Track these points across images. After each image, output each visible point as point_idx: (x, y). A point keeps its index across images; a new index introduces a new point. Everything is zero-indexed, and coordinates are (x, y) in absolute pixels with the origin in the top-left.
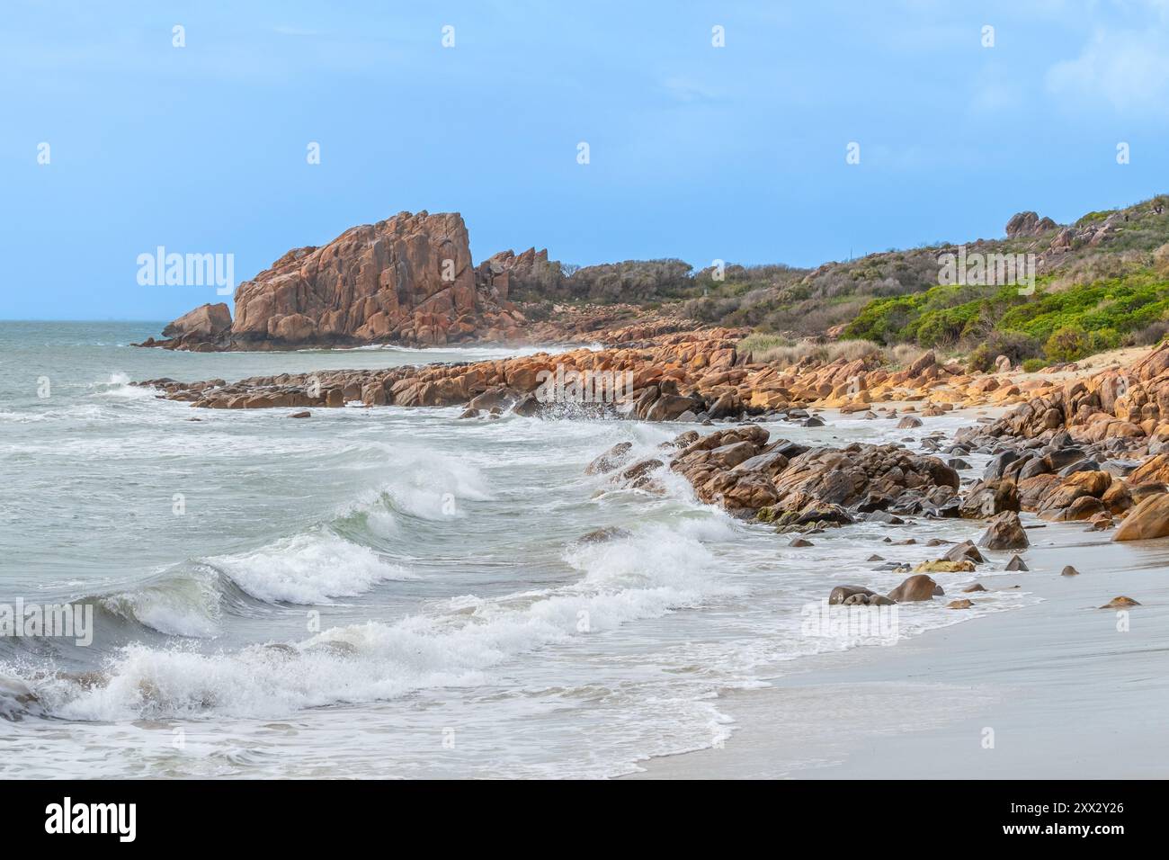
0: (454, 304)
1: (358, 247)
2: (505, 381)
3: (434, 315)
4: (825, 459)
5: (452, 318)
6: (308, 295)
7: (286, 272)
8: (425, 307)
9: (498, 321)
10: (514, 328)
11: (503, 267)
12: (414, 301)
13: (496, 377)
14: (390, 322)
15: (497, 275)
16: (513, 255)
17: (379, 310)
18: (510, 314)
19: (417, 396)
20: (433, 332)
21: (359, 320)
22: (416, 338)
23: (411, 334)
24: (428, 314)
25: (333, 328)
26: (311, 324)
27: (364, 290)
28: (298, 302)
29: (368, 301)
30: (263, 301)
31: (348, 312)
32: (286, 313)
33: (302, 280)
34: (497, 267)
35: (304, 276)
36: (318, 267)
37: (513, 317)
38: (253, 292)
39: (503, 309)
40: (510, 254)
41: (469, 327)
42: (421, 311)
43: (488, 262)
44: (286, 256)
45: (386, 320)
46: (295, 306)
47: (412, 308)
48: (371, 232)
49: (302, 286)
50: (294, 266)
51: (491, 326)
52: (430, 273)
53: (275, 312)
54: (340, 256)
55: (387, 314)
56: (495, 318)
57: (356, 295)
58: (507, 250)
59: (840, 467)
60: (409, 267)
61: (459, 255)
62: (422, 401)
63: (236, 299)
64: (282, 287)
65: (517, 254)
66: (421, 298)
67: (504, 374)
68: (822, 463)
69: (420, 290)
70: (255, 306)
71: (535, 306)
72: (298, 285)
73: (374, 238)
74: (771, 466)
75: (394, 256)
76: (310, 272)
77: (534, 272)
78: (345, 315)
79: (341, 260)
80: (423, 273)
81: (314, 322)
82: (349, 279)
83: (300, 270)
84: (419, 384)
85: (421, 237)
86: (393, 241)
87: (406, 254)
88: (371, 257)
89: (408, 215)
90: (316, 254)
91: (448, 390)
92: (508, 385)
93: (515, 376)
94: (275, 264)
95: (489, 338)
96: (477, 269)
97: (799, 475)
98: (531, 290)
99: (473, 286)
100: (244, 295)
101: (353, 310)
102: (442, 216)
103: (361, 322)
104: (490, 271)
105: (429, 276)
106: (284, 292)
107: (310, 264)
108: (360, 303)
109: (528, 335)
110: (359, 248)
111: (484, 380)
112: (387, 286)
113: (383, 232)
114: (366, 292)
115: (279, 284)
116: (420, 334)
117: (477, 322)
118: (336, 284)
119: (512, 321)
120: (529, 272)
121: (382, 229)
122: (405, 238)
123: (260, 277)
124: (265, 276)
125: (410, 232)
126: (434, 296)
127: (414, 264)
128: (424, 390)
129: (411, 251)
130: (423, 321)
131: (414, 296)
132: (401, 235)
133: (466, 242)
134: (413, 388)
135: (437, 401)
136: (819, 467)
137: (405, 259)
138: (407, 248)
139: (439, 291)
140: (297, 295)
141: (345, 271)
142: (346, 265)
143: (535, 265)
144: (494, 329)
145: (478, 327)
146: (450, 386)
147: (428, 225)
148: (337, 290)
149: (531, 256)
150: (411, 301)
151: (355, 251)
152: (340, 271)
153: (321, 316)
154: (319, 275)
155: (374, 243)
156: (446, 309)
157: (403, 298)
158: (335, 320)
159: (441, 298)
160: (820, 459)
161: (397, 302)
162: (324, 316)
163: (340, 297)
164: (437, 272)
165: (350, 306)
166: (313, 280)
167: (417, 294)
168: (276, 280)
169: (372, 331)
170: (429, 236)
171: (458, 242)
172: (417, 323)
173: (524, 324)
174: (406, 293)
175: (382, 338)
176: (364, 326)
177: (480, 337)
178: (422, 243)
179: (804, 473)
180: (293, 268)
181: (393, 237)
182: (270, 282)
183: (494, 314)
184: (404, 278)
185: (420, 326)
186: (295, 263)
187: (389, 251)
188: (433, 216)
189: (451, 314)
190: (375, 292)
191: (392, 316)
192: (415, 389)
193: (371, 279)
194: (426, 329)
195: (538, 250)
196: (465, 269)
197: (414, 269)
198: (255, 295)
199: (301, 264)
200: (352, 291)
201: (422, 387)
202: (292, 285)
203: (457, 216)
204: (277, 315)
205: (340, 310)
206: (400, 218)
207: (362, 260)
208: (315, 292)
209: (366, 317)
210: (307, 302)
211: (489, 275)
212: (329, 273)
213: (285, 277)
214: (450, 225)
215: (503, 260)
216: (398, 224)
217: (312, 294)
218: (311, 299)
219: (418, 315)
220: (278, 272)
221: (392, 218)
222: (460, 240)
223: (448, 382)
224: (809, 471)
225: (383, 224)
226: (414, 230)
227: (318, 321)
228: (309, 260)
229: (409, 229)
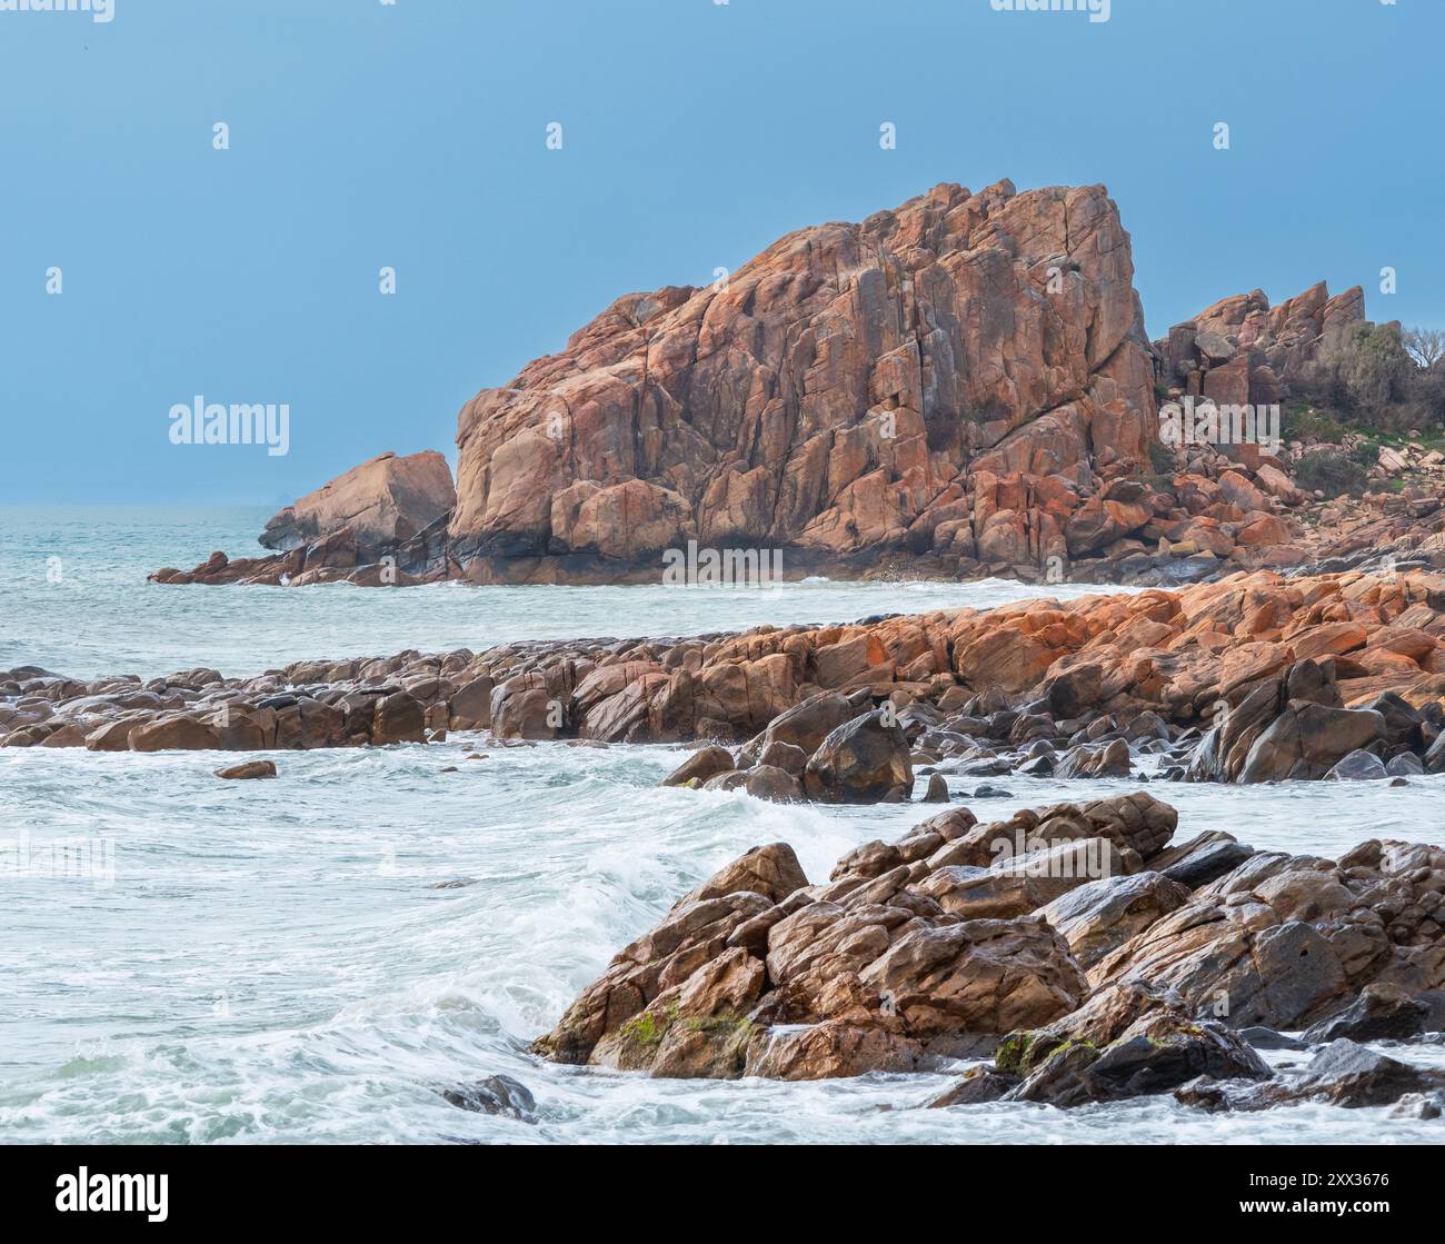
0: (1090, 446)
1: (810, 288)
2: (953, 668)
3: (1032, 479)
4: (1269, 889)
5: (1085, 489)
6: (668, 424)
7: (604, 362)
8: (1006, 457)
9: (1215, 497)
10: (1260, 516)
11: (1231, 341)
12: (973, 441)
13: (926, 655)
14: (903, 498)
15: (1216, 362)
16: (1264, 307)
17: (872, 465)
18: (1252, 476)
19: (645, 713)
20: (1027, 529)
21: (814, 496)
22: (976, 545)
23: (963, 534)
24: (1011, 479)
25: (740, 520)
26: (675, 507)
27: (828, 409)
28: (638, 445)
29: (841, 442)
30: (538, 445)
31: (781, 473)
32: (603, 477)
33: (649, 384)
34: (1216, 338)
35: (656, 371)
36: (695, 344)
37: (1261, 485)
38: (509, 419)
39: (1232, 459)
40: (1257, 303)
41: (1131, 514)
42: (993, 468)
43: (1191, 327)
44: (607, 315)
45: (893, 494)
46: (629, 456)
47: (969, 459)
48: (849, 244)
49: (650, 399)
50: (627, 345)
51: (1194, 508)
52: (1022, 360)
53: (574, 475)
54: (758, 314)
55: (895, 477)
56: (1206, 486)
57: (805, 423)
58: (1249, 292)
59: (1314, 913)
60: (960, 343)
61: (1103, 307)
62: (657, 727)
63: (463, 439)
64: (592, 403)
65: (1276, 303)
66: (991, 431)
67: (950, 647)
68: (1261, 901)
69: (991, 408)
70: (516, 458)
71: (1325, 453)
72: (637, 398)
73: (855, 261)
74: (1129, 911)
75: (916, 310)
76: (673, 359)
77: (1324, 356)
78: (773, 482)
79: (761, 326)
80: (998, 360)
81: (685, 504)
82: (784, 380)
83: (645, 354)
84: (652, 678)
85: (993, 256)
86: (912, 268)
87: (948, 302)
88: (847, 315)
89: (958, 195)
90: (689, 309)
91: (734, 694)
92: (959, 681)
93: (981, 654)
94: (577, 338)
95: (1187, 544)
96: (1158, 345)
97: (1189, 937)
98: (1315, 404)
99: (1146, 396)
100: (483, 427)
101: (797, 468)
102: (1055, 196)
103: (819, 500)
104: (1195, 352)
105: (1015, 370)
106: (600, 418)
107: (674, 338)
108: (816, 448)
109: (1302, 535)
110: (814, 291)
111: (888, 665)
112: (895, 397)
113: (887, 243)
114: (835, 414)
115: (584, 396)
116: (990, 536)
117: (1154, 500)
118: (747, 393)
119: (1257, 496)
120: (1311, 354)
121: (883, 235)
122: (945, 261)
123: (531, 378)
124: (545, 372)
125: (962, 244)
126: (1028, 427)
127: (974, 333)
128: (664, 696)
129: (963, 297)
130: (999, 496)
131: (972, 424)
132: (936, 253)
133: (1124, 271)
134: (635, 689)
135: (700, 729)
136: (1250, 912)
137: (944, 321)
138: (952, 290)
139: (1047, 410)
140: (636, 426)
141: (772, 357)
142: (777, 338)
143: (1329, 335)
144: (1202, 519)
145: (1158, 514)
146: (740, 684)
147: (1015, 221)
148: (751, 413)
149: (1315, 310)
150: (965, 441)
151: (802, 297)
152: (759, 355)
153: (703, 486)
154: (700, 368)
155: (856, 274)
156: (1066, 462)
157: (940, 432)
158: (745, 496)
159: (1051, 431)
160: (1260, 890)
161: (923, 444)
162: (714, 485)
163: (758, 433)
164: (1038, 356)
165: (789, 455)
166: (681, 382)
167: (982, 421)
168: (574, 383)
169: (852, 528)
170: (1015, 256)
171: (1099, 270)
172: (981, 503)
173: (1292, 502)
174: (951, 416)
175: (882, 547)
176: (829, 514)
177: (1162, 540)
178: (997, 276)
179: (1205, 930)
180: (624, 350)
181: (912, 258)
182: (560, 390)
183: (1207, 476)
184: (943, 375)
185: (988, 514)
186: (631, 334)
187: (902, 299)
188: (1031, 198)
189: (1081, 476)
190: (861, 416)
191: (908, 483)
192: (638, 693)
193: (848, 379)
194: (1009, 521)
195: (1335, 292)
196: (1121, 345)
197: (974, 348)
198: (516, 426)
199: (648, 337)
200: (792, 411)
201: (657, 687)
202: (621, 397)
203: (1097, 194)
204: (577, 484)
205: (760, 469)
206: (935, 203)
207: (821, 324)
208: (688, 417)
209: (834, 488)
210: (664, 446)
211: (1192, 363)
212: (726, 364)
213: (600, 376)
214: (1077, 219)
215: (1237, 318)
216: (928, 220)
217: (679, 422)
218: (677, 437)
219: (985, 479)
220: (583, 361)
221: (911, 203)
222: (1107, 261)
223: (734, 673)
224: (1220, 925)
225: (886, 223)
226: (974, 237)
227: (696, 500)
228: (670, 325)
229: (960, 233)
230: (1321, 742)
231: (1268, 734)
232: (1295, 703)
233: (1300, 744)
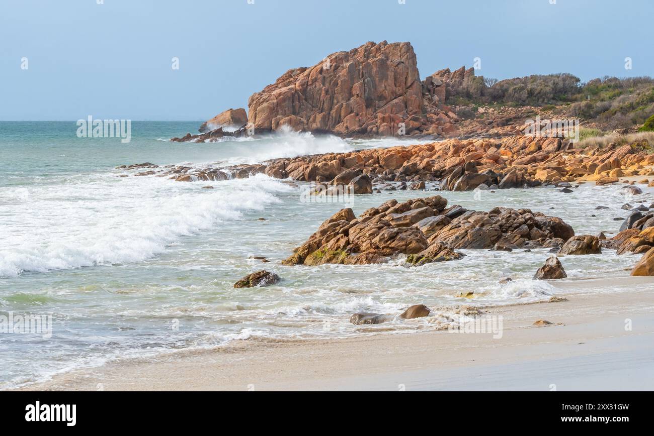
0: (406, 107)
1: (336, 68)
2: (379, 163)
3: (392, 115)
4: (472, 220)
5: (405, 118)
6: (301, 101)
7: (285, 86)
8: (385, 110)
9: (437, 120)
10: (448, 124)
11: (442, 81)
12: (377, 106)
13: (372, 160)
14: (360, 120)
15: (438, 86)
16: (449, 72)
17: (352, 112)
18: (447, 115)
19: (303, 175)
20: (390, 127)
21: (338, 120)
22: (378, 132)
23: (374, 129)
24: (387, 115)
25: (319, 125)
26: (303, 122)
27: (341, 98)
28: (293, 107)
29: (344, 106)
30: (268, 107)
31: (329, 114)
32: (285, 115)
33: (296, 91)
34: (437, 80)
35: (297, 88)
36: (308, 82)
37: (449, 117)
38: (261, 100)
39: (442, 111)
40: (448, 71)
41: (416, 124)
42: (382, 112)
43: (431, 77)
44: (286, 74)
45: (357, 119)
46: (291, 109)
47: (376, 110)
48: (346, 56)
49: (296, 95)
50: (291, 81)
51: (432, 123)
52: (389, 86)
53: (278, 114)
54: (324, 74)
55: (357, 115)
56: (435, 117)
57: (335, 101)
58: (445, 69)
59: (482, 225)
60: (373, 81)
61: (409, 72)
62: (307, 178)
63: (250, 105)
64: (282, 96)
65: (452, 71)
66: (382, 103)
67: (378, 158)
68: (470, 222)
69: (381, 98)
70: (263, 110)
71: (465, 109)
72: (293, 95)
73: (347, 61)
74: (437, 225)
75: (363, 73)
76: (302, 85)
77: (464, 85)
78: (327, 116)
79: (324, 77)
80: (383, 85)
81: (305, 121)
82: (330, 91)
83: (295, 84)
84: (305, 166)
85: (382, 60)
86: (362, 63)
87: (371, 71)
88: (346, 74)
89: (373, 44)
90: (306, 73)
91: (326, 170)
92: (380, 166)
93: (386, 160)
94: (278, 80)
95: (430, 131)
96: (423, 82)
97: (452, 231)
98: (462, 97)
99: (420, 95)
100: (255, 102)
101: (333, 112)
102: (397, 45)
103: (338, 121)
104: (432, 83)
105: (388, 88)
106: (284, 100)
107: (302, 80)
108: (338, 108)
109: (459, 129)
110: (337, 68)
111: (362, 163)
112: (358, 95)
113: (356, 56)
114: (343, 99)
115: (280, 94)
116: (381, 129)
117: (422, 120)
118: (321, 94)
119: (448, 119)
120: (461, 84)
121: (354, 55)
122: (370, 61)
123: (267, 90)
124: (270, 88)
125: (374, 57)
126: (391, 102)
127: (377, 79)
128: (308, 170)
129: (374, 70)
130: (383, 120)
131: (377, 102)
132: (368, 59)
133: (415, 63)
134: (301, 169)
135: (317, 178)
136: (467, 225)
137: (370, 76)
138: (372, 68)
139: (395, 98)
140: (293, 102)
141: (327, 85)
142: (329, 79)
143: (466, 79)
144: (434, 125)
145: (423, 124)
146: (327, 167)
147: (387, 51)
148: (321, 99)
149: (462, 73)
150: (375, 106)
151: (334, 70)
152: (324, 85)
153: (310, 117)
154: (309, 88)
155: (348, 64)
156: (400, 111)
157: (369, 103)
158: (320, 119)
159: (396, 103)
160: (469, 220)
161: (365, 107)
162: (312, 117)
163: (323, 104)
164: (393, 84)
165: (331, 109)
166: (304, 91)
167: (379, 101)
168: (277, 91)
169: (347, 127)
170: (388, 59)
171: (408, 63)
172: (379, 121)
173: (456, 121)
174: (372, 99)
175: (354, 132)
176: (341, 124)
177: (424, 130)
178: (383, 64)
179: (456, 229)
180: (290, 83)
181: (362, 60)
182: (274, 93)
183: (435, 114)
184: (370, 89)
185: (381, 124)
186: (292, 79)
187: (359, 70)
188: (391, 45)
189: (404, 115)
190: (349, 100)
191: (361, 116)
192: (302, 170)
193: (346, 90)
194: (386, 126)
195: (467, 69)
196: (414, 82)
197: (377, 83)
198: (263, 102)
199: (296, 80)
200: (332, 98)
201: (307, 168)
202: (289, 95)
203: (408, 44)
204: (278, 116)
205: (324, 113)
206: (367, 47)
207: (339, 76)
208: (306, 100)
209: (342, 117)
210: (300, 107)
211: (431, 86)
212: (315, 86)
213: (284, 89)
214: (403, 50)
215: (442, 75)
216: (366, 51)
217: (304, 101)
218: (303, 105)
219: (380, 115)
220: (280, 86)
221: (361, 47)
222: (410, 61)
223: (326, 164)
224: (460, 228)
225: (355, 51)
226: (377, 55)
227: (308, 120)
228: (301, 77)
229: (373, 54)
230: (473, 182)
231: (460, 180)
232: (466, 172)
233: (468, 182)
